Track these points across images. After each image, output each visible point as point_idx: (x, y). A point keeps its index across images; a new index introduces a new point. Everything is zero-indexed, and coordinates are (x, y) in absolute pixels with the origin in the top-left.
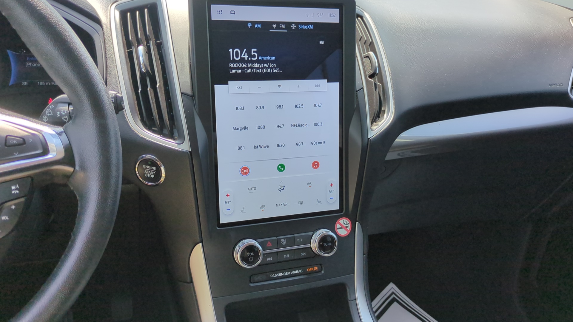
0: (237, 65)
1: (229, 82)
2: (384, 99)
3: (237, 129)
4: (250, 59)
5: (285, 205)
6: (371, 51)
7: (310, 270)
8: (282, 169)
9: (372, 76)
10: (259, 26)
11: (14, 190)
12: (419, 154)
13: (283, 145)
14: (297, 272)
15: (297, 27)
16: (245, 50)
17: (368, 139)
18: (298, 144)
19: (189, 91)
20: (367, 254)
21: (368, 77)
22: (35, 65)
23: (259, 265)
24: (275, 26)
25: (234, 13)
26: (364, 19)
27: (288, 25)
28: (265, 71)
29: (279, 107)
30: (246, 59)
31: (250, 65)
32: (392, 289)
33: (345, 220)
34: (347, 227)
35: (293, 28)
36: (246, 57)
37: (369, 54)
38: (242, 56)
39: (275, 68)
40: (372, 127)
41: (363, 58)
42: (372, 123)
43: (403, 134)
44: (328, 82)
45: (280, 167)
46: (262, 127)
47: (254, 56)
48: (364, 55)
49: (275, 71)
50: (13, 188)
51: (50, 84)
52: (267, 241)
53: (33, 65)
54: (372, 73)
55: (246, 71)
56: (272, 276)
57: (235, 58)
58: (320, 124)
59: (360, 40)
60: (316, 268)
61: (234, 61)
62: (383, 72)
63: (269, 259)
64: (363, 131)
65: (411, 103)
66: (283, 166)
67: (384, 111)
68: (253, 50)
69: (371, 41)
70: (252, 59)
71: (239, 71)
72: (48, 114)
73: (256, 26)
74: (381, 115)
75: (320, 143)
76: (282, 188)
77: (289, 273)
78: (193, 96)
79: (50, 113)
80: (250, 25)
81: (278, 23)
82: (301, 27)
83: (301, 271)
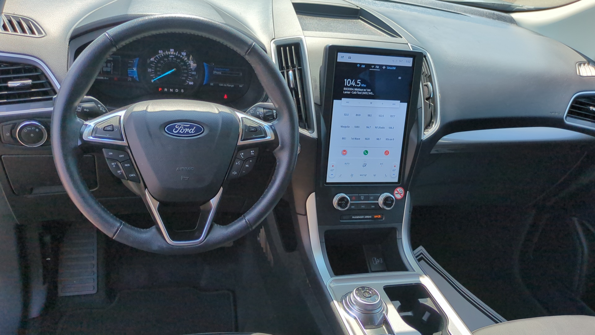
0: (348, 89)
1: (342, 99)
2: (434, 114)
3: (343, 127)
4: (356, 85)
5: (365, 176)
6: (429, 82)
7: (376, 217)
8: (366, 153)
9: (428, 99)
10: (364, 66)
11: (252, 153)
12: (453, 152)
13: (369, 139)
14: (368, 217)
15: (386, 68)
16: (354, 80)
17: (422, 140)
18: (378, 139)
19: (319, 103)
20: (411, 212)
21: (425, 99)
22: (219, 73)
23: (347, 210)
24: (373, 67)
25: (350, 58)
26: (427, 58)
27: (381, 66)
28: (364, 93)
29: (369, 115)
30: (354, 85)
31: (356, 89)
32: (421, 250)
33: (400, 189)
34: (401, 193)
35: (384, 69)
36: (354, 84)
37: (427, 84)
38: (352, 84)
39: (370, 92)
40: (425, 133)
41: (423, 86)
42: (425, 129)
43: (445, 137)
44: (401, 102)
45: (365, 152)
46: (357, 127)
47: (359, 84)
48: (424, 84)
49: (370, 93)
50: (252, 152)
51: (226, 85)
52: (353, 196)
53: (217, 73)
54: (428, 97)
55: (353, 92)
56: (353, 217)
57: (348, 85)
58: (393, 128)
59: (423, 74)
60: (379, 216)
61: (347, 87)
62: (435, 97)
63: (353, 207)
64: (419, 135)
65: (452, 117)
66: (367, 152)
67: (433, 122)
68: (358, 80)
69: (430, 74)
70: (357, 86)
71: (349, 93)
72: (251, 112)
73: (362, 66)
74: (431, 124)
75: (391, 140)
76: (365, 165)
77: (363, 217)
78: (321, 105)
79: (252, 112)
80: (358, 65)
81: (375, 65)
82: (388, 68)
83: (370, 217)
